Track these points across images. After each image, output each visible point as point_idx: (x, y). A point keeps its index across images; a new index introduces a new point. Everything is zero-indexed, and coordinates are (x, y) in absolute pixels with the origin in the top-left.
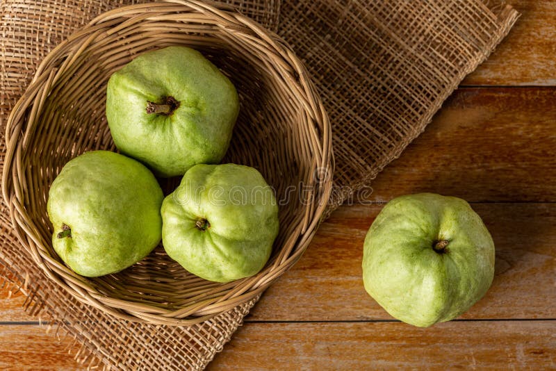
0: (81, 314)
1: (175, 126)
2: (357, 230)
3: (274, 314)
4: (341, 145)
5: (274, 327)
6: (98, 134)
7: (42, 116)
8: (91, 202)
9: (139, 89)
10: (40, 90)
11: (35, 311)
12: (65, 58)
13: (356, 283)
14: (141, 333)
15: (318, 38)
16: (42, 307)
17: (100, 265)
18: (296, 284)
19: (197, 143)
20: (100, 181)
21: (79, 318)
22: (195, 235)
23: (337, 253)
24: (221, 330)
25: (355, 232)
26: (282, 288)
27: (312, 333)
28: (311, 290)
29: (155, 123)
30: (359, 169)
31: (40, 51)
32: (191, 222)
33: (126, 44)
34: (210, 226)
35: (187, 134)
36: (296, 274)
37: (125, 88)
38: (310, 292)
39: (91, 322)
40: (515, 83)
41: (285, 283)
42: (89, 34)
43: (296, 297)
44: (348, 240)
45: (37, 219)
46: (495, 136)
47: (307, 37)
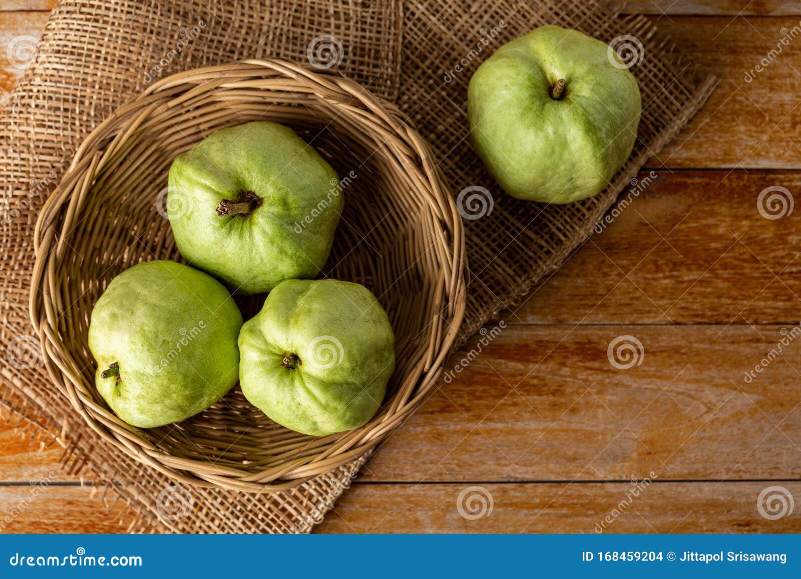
0: (137, 472)
1: (256, 231)
2: (503, 361)
3: (392, 473)
4: (481, 249)
5: (393, 490)
6: (159, 234)
7: (82, 214)
8: (144, 331)
9: (208, 182)
10: (80, 182)
11: (76, 468)
12: (113, 138)
13: (501, 431)
14: (216, 498)
15: (452, 107)
16: (85, 463)
17: (158, 414)
18: (422, 433)
19: (286, 252)
20: (158, 303)
21: (134, 477)
22: (281, 375)
23: (476, 391)
24: (321, 495)
25: (500, 364)
26: (403, 439)
27: (442, 497)
28: (442, 441)
29: (231, 226)
30: (506, 281)
31: (81, 125)
32: (277, 358)
33: (195, 118)
34: (301, 364)
35: (272, 242)
36: (421, 419)
37: (190, 180)
38: (440, 443)
39: (149, 483)
40: (714, 165)
41: (408, 431)
42: (144, 106)
43: (421, 450)
44: (491, 375)
45: (77, 351)
46: (687, 236)
47: (438, 105)
